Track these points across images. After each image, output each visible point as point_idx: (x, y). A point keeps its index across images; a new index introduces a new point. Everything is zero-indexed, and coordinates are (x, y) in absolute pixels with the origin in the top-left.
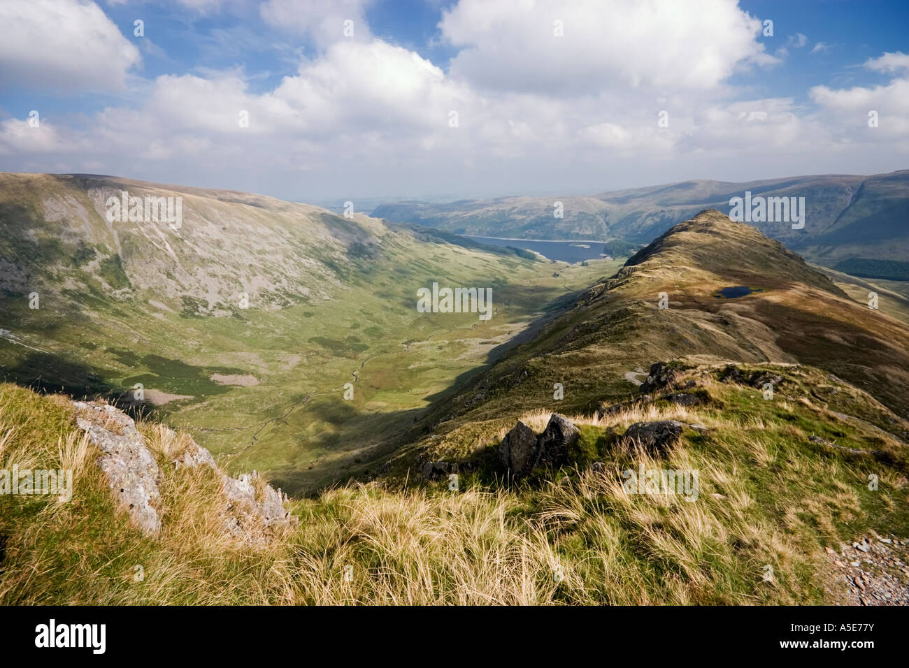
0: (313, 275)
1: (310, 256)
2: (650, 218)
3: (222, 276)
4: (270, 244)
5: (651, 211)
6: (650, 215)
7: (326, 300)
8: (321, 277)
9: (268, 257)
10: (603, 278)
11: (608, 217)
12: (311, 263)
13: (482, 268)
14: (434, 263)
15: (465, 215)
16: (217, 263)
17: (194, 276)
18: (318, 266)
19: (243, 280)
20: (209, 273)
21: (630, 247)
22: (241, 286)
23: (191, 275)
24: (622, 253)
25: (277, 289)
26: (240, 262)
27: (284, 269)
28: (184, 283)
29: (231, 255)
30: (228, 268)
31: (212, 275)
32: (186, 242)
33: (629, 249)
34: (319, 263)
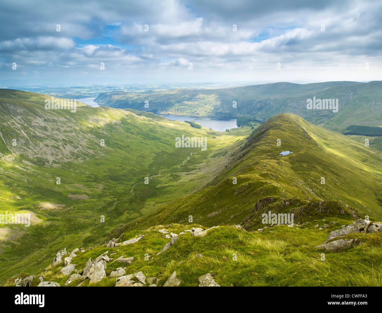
0: (92, 143)
2: (259, 103)
3: (51, 146)
4: (68, 127)
6: (259, 101)
7: (103, 156)
9: (69, 134)
12: (89, 137)
14: (151, 133)
15: (156, 101)
16: (47, 139)
17: (39, 147)
18: (93, 138)
19: (61, 147)
20: (45, 145)
21: (250, 120)
22: (62, 151)
23: (37, 146)
24: (246, 124)
25: (78, 152)
26: (58, 138)
27: (78, 141)
28: (35, 151)
29: (52, 134)
30: (52, 141)
31: (47, 146)
32: (30, 128)
33: (249, 121)
34: (93, 136)
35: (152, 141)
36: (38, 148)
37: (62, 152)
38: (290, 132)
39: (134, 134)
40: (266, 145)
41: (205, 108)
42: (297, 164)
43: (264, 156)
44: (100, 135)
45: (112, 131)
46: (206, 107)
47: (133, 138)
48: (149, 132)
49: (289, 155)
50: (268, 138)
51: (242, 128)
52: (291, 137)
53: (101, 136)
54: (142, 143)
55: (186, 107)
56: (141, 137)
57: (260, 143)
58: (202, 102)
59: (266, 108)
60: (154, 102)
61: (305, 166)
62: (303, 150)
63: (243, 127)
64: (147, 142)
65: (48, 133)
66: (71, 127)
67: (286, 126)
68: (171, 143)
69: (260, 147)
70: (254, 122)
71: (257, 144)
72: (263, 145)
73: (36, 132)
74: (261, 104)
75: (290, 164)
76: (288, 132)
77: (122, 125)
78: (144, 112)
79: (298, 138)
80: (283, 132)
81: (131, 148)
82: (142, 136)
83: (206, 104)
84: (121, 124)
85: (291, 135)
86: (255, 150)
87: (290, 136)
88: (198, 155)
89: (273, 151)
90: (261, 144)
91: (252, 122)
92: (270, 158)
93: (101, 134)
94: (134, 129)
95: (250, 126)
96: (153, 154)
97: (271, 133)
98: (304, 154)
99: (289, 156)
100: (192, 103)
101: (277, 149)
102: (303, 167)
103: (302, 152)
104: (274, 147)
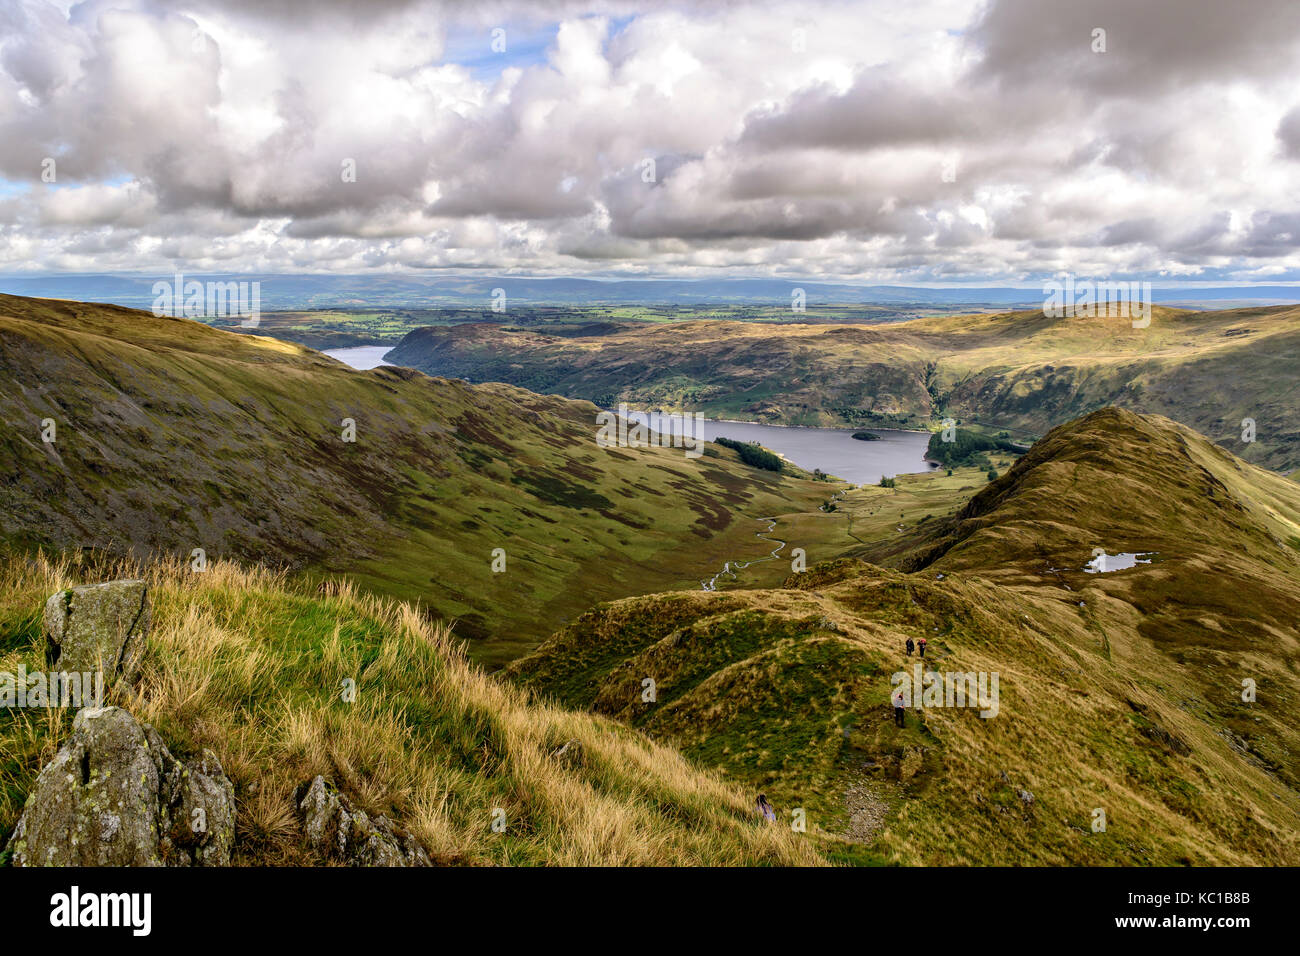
0: (328, 503)
1: (316, 463)
2: (1023, 382)
3: (154, 505)
4: (239, 436)
5: (1024, 367)
6: (1023, 375)
7: (361, 558)
8: (343, 509)
9: (239, 465)
10: (929, 517)
11: (932, 379)
12: (319, 479)
13: (672, 490)
14: (573, 478)
15: (616, 364)
16: (142, 478)
17: (102, 507)
18: (334, 483)
19: (194, 514)
20: (129, 501)
21: (984, 446)
22: (194, 528)
23: (96, 504)
24: (965, 460)
25: (262, 536)
26: (186, 477)
27: (271, 493)
28: (84, 521)
29: (167, 462)
30: (163, 489)
31: (135, 504)
32: (82, 433)
33: (981, 450)
34: (336, 478)
35: (573, 510)
36: (99, 510)
37: (192, 534)
38: (1142, 474)
39: (502, 479)
40: (1023, 524)
41: (803, 394)
42: (1169, 614)
43: (1010, 571)
44: (363, 477)
45: (416, 463)
46: (806, 390)
47: (496, 496)
48: (564, 474)
49: (1132, 572)
50: (1035, 494)
51: (950, 474)
52: (1144, 495)
53: (368, 478)
54: (529, 514)
55: (727, 388)
56: (529, 491)
57: (997, 514)
58: (792, 370)
59: (1050, 400)
60: (609, 366)
61: (1209, 622)
62: (1203, 553)
63: (953, 473)
64: (554, 511)
65: (152, 457)
66: (250, 437)
67: (1125, 448)
68: (650, 519)
69: (997, 530)
70: (999, 453)
71: (985, 518)
72: (1011, 525)
73: (103, 450)
74: (1028, 386)
75: (1135, 611)
76: (1132, 473)
77: (459, 443)
78: (556, 399)
79: (1180, 503)
80: (1108, 475)
81: (481, 531)
82: (534, 488)
83: (809, 376)
84: (454, 435)
85: (1146, 487)
86: (971, 544)
87: (1139, 491)
88: (755, 572)
89: (1056, 551)
90: (1003, 520)
91: (992, 454)
92: (1037, 579)
93: (369, 469)
94: (503, 460)
95: (982, 470)
96: (567, 561)
97: (1051, 474)
98: (1208, 572)
99: (1133, 576)
100: (751, 371)
101: (1077, 542)
102: (1200, 629)
103: (1197, 563)
104: (1062, 532)
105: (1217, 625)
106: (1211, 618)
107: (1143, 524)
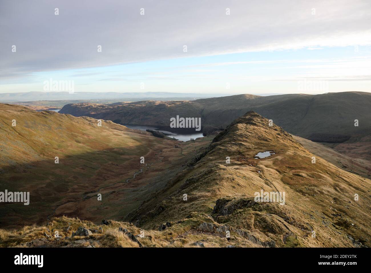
10: (203, 147)
11: (203, 113)
15: (120, 112)
21: (216, 129)
24: (211, 133)
33: (216, 131)
40: (232, 143)
50: (235, 133)
51: (208, 137)
52: (267, 133)
55: (150, 117)
57: (222, 141)
62: (289, 150)
69: (223, 146)
71: (219, 142)
72: (227, 144)
75: (278, 173)
76: (262, 127)
79: (277, 135)
85: (267, 130)
86: (214, 151)
87: (265, 132)
89: (244, 152)
90: (225, 142)
97: (239, 127)
98: (293, 156)
99: (271, 159)
100: (157, 113)
101: (250, 149)
102: (301, 178)
103: (289, 153)
104: (245, 145)
105: (306, 175)
106: (303, 173)
107: (268, 141)
